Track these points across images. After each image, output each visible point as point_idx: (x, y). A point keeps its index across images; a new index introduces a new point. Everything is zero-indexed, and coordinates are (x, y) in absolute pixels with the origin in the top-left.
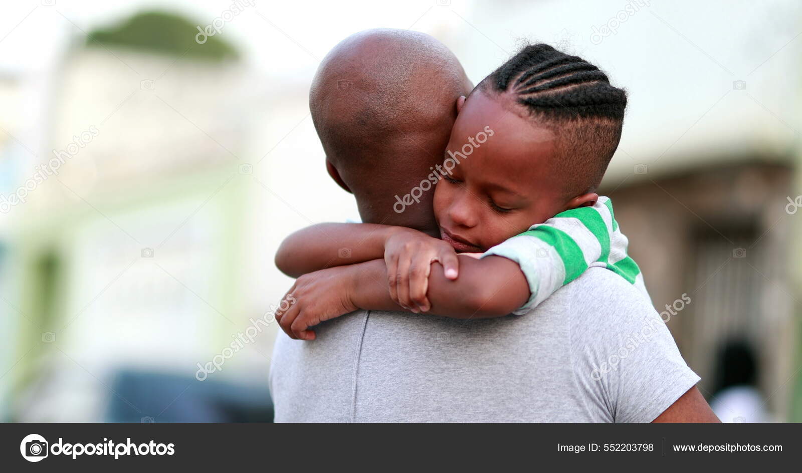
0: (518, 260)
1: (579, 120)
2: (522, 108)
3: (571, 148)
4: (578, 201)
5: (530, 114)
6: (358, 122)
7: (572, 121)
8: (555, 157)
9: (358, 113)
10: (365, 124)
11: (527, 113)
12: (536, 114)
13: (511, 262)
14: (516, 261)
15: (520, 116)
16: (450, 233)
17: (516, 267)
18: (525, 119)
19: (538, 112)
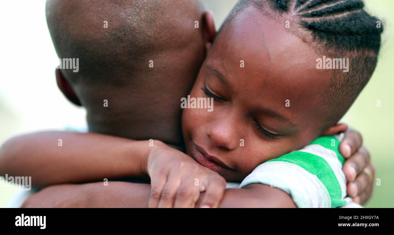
0: (290, 191)
1: (355, 50)
2: (307, 32)
3: (345, 79)
4: (332, 129)
5: (314, 38)
6: (114, 39)
7: (350, 51)
8: (331, 87)
9: (113, 29)
10: (121, 40)
11: (311, 37)
12: (319, 41)
13: (281, 192)
14: (288, 192)
15: (304, 41)
16: (207, 154)
17: (289, 198)
18: (309, 44)
19: (321, 38)
